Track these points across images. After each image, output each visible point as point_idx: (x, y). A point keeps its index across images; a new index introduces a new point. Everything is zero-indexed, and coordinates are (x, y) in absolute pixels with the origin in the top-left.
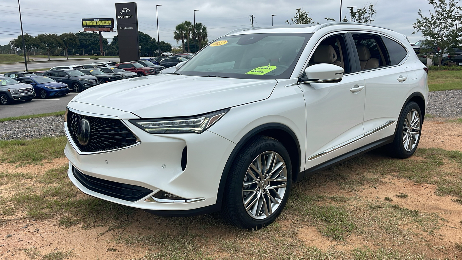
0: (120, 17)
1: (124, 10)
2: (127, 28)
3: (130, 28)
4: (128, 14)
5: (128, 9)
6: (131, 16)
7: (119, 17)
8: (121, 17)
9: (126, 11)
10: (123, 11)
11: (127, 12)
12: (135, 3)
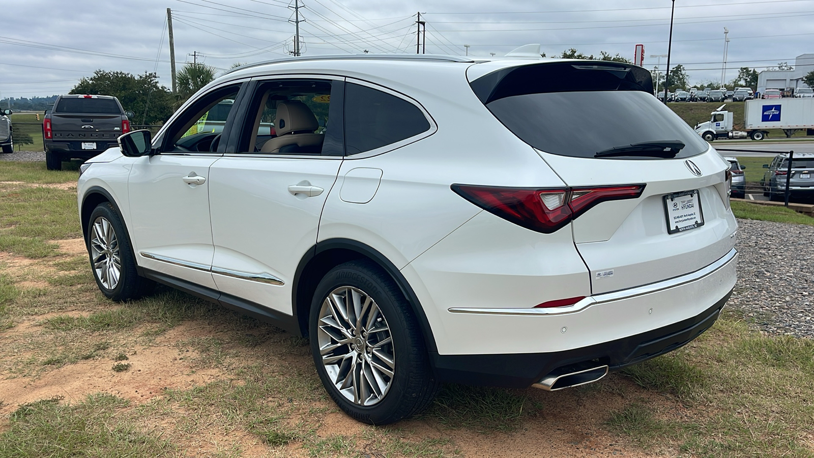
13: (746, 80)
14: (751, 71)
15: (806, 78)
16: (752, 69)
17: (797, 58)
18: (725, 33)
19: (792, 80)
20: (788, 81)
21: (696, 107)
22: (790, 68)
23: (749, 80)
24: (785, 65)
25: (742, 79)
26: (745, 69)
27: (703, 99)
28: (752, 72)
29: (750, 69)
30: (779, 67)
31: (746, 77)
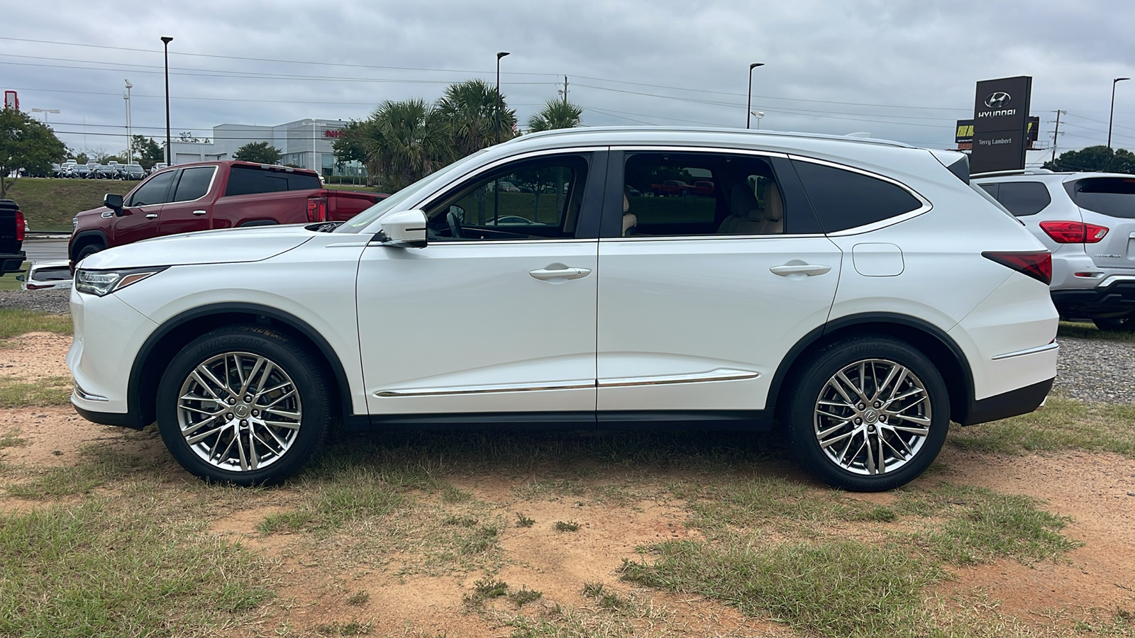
0: (983, 115)
1: (995, 98)
2: (997, 142)
3: (1006, 141)
4: (1005, 105)
5: (1006, 94)
6: (1011, 112)
7: (980, 116)
8: (987, 115)
9: (1001, 99)
10: (993, 100)
11: (1003, 101)
12: (1028, 77)
13: (142, 152)
14: (147, 140)
15: (237, 154)
16: (149, 138)
17: (215, 129)
18: (127, 87)
19: (208, 155)
20: (203, 156)
21: (113, 186)
22: (196, 140)
23: (146, 152)
24: (189, 136)
25: (137, 151)
26: (139, 137)
27: (109, 176)
28: (149, 142)
29: (146, 138)
30: (182, 138)
31: (142, 148)
